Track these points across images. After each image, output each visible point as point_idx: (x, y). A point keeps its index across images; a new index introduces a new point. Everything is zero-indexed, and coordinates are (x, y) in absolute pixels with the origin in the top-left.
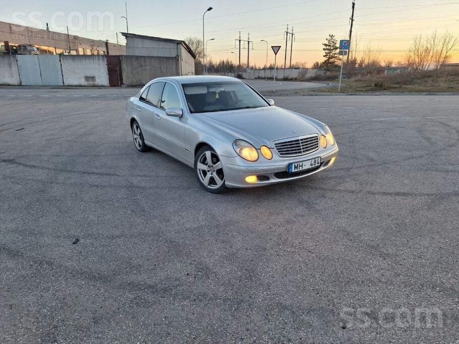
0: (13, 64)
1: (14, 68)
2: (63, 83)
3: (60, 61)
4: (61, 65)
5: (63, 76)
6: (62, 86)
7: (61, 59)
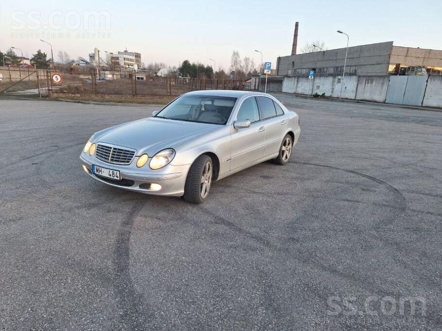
0: (386, 83)
1: (385, 87)
2: (422, 103)
3: (427, 81)
4: (427, 86)
5: (424, 96)
6: (420, 106)
7: (429, 79)
